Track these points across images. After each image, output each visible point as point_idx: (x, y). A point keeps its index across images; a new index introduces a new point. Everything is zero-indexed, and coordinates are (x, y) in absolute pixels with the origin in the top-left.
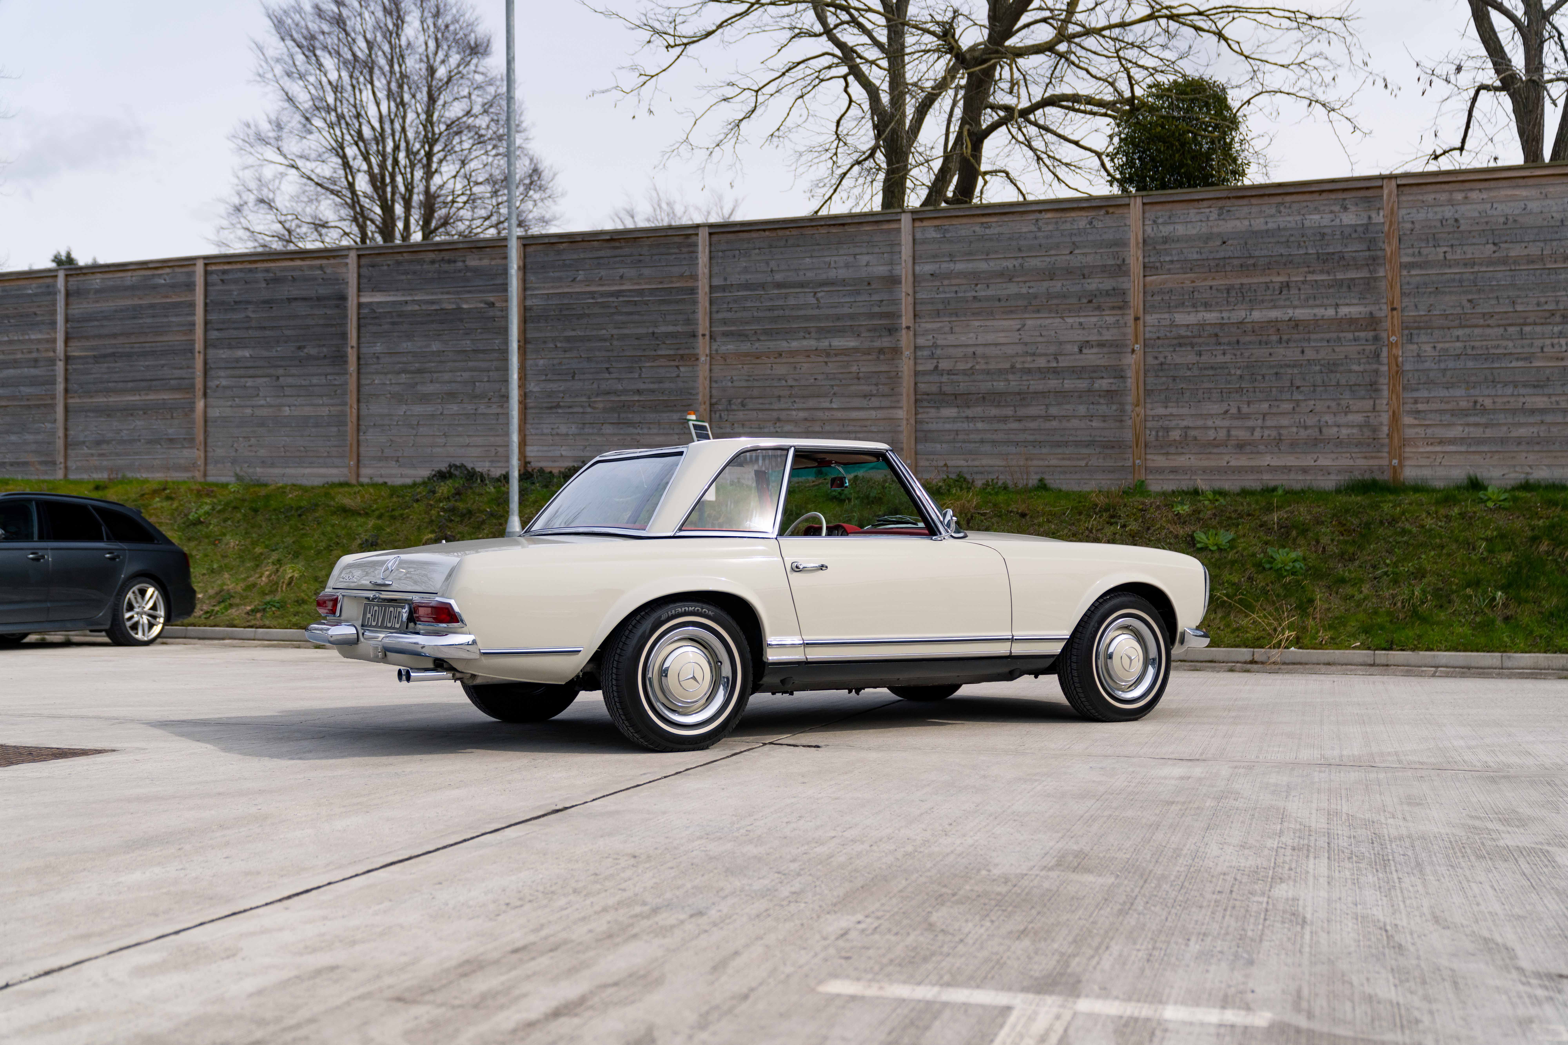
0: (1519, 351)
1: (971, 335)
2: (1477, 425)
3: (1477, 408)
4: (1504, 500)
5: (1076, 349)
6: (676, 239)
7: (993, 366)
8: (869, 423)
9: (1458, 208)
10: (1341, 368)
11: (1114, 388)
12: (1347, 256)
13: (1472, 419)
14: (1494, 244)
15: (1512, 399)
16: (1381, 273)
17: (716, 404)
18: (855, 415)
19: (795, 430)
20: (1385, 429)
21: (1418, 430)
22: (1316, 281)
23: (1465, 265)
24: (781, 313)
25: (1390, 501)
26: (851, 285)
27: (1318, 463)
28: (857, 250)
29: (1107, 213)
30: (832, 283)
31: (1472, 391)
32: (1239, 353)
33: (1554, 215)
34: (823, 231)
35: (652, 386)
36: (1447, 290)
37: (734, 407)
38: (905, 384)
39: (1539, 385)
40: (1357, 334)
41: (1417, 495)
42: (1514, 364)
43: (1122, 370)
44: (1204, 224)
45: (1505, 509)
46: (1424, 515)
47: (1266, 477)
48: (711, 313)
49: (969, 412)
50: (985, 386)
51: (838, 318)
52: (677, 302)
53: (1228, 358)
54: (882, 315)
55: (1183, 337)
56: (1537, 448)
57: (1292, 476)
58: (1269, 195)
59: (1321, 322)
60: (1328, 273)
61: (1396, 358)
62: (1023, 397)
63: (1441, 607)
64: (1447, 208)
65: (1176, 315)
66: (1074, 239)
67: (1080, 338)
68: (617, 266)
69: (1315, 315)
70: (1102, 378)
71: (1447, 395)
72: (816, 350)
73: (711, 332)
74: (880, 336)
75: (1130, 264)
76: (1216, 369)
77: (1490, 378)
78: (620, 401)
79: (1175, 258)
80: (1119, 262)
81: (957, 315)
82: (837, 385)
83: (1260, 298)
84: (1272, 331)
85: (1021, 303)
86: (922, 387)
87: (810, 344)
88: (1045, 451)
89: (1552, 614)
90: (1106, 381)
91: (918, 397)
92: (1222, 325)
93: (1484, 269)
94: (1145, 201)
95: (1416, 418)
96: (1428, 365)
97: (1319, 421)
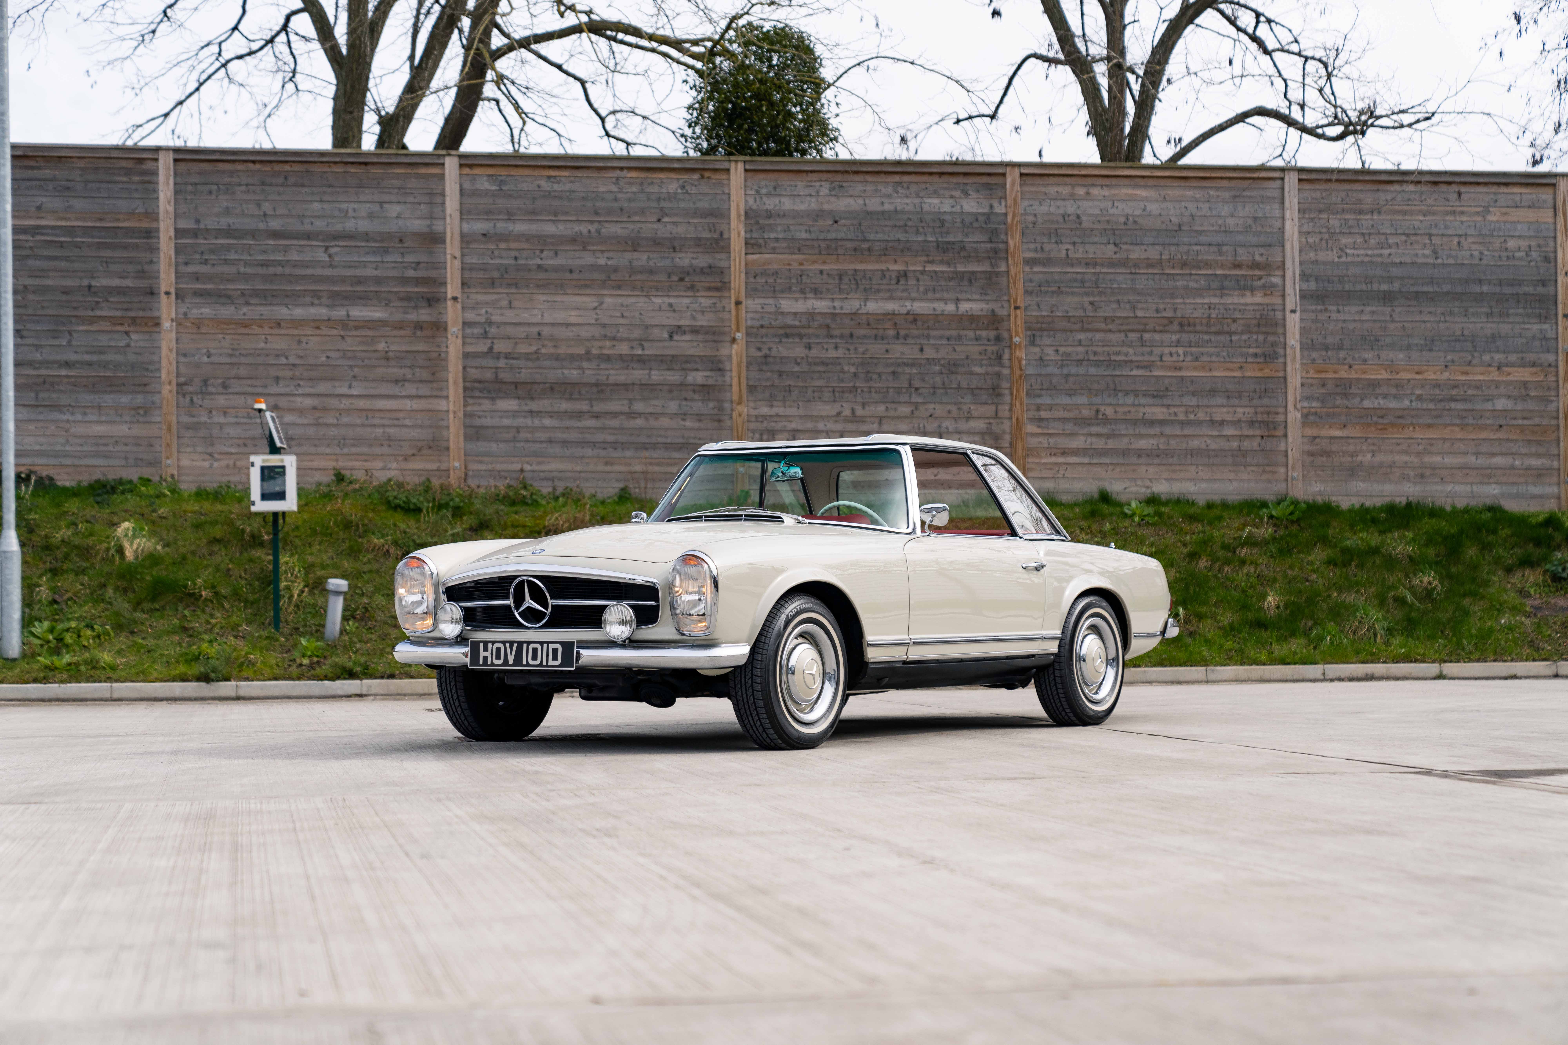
0: (1139, 358)
1: (535, 312)
2: (1099, 435)
3: (1098, 418)
4: (1148, 515)
5: (666, 335)
6: (123, 164)
7: (562, 350)
8: (401, 415)
9: (1080, 203)
10: (963, 370)
11: (710, 382)
12: (967, 246)
13: (1095, 429)
14: (1115, 244)
15: (1133, 409)
16: (1003, 268)
18: (382, 404)
20: (1007, 437)
21: (1040, 439)
22: (935, 272)
23: (1087, 264)
24: (279, 270)
26: (376, 241)
28: (386, 198)
29: (703, 177)
30: (351, 237)
31: (1096, 400)
32: (852, 347)
33: (1173, 219)
34: (339, 169)
35: (87, 358)
36: (1070, 290)
37: (211, 389)
38: (451, 368)
39: (1159, 395)
40: (978, 332)
42: (1135, 372)
43: (720, 362)
44: (813, 200)
45: (1152, 525)
48: (177, 264)
49: (534, 406)
50: (554, 375)
51: (360, 281)
52: (125, 247)
54: (418, 281)
55: (790, 327)
56: (1157, 461)
58: (886, 173)
59: (941, 318)
60: (948, 264)
61: (1019, 361)
62: (601, 389)
64: (1068, 203)
65: (782, 301)
66: (663, 204)
67: (671, 322)
68: (32, 192)
69: (934, 309)
70: (697, 370)
71: (1070, 402)
72: (329, 320)
73: (177, 289)
74: (416, 307)
75: (729, 239)
76: (827, 365)
77: (1112, 386)
78: (39, 376)
79: (781, 236)
80: (716, 236)
81: (517, 286)
82: (358, 366)
83: (876, 287)
84: (888, 325)
85: (597, 276)
86: (474, 373)
87: (321, 312)
88: (628, 454)
89: (1232, 628)
90: (701, 374)
91: (468, 384)
92: (834, 315)
93: (1105, 270)
94: (748, 167)
95: (1038, 427)
96: (1051, 369)
97: (940, 427)
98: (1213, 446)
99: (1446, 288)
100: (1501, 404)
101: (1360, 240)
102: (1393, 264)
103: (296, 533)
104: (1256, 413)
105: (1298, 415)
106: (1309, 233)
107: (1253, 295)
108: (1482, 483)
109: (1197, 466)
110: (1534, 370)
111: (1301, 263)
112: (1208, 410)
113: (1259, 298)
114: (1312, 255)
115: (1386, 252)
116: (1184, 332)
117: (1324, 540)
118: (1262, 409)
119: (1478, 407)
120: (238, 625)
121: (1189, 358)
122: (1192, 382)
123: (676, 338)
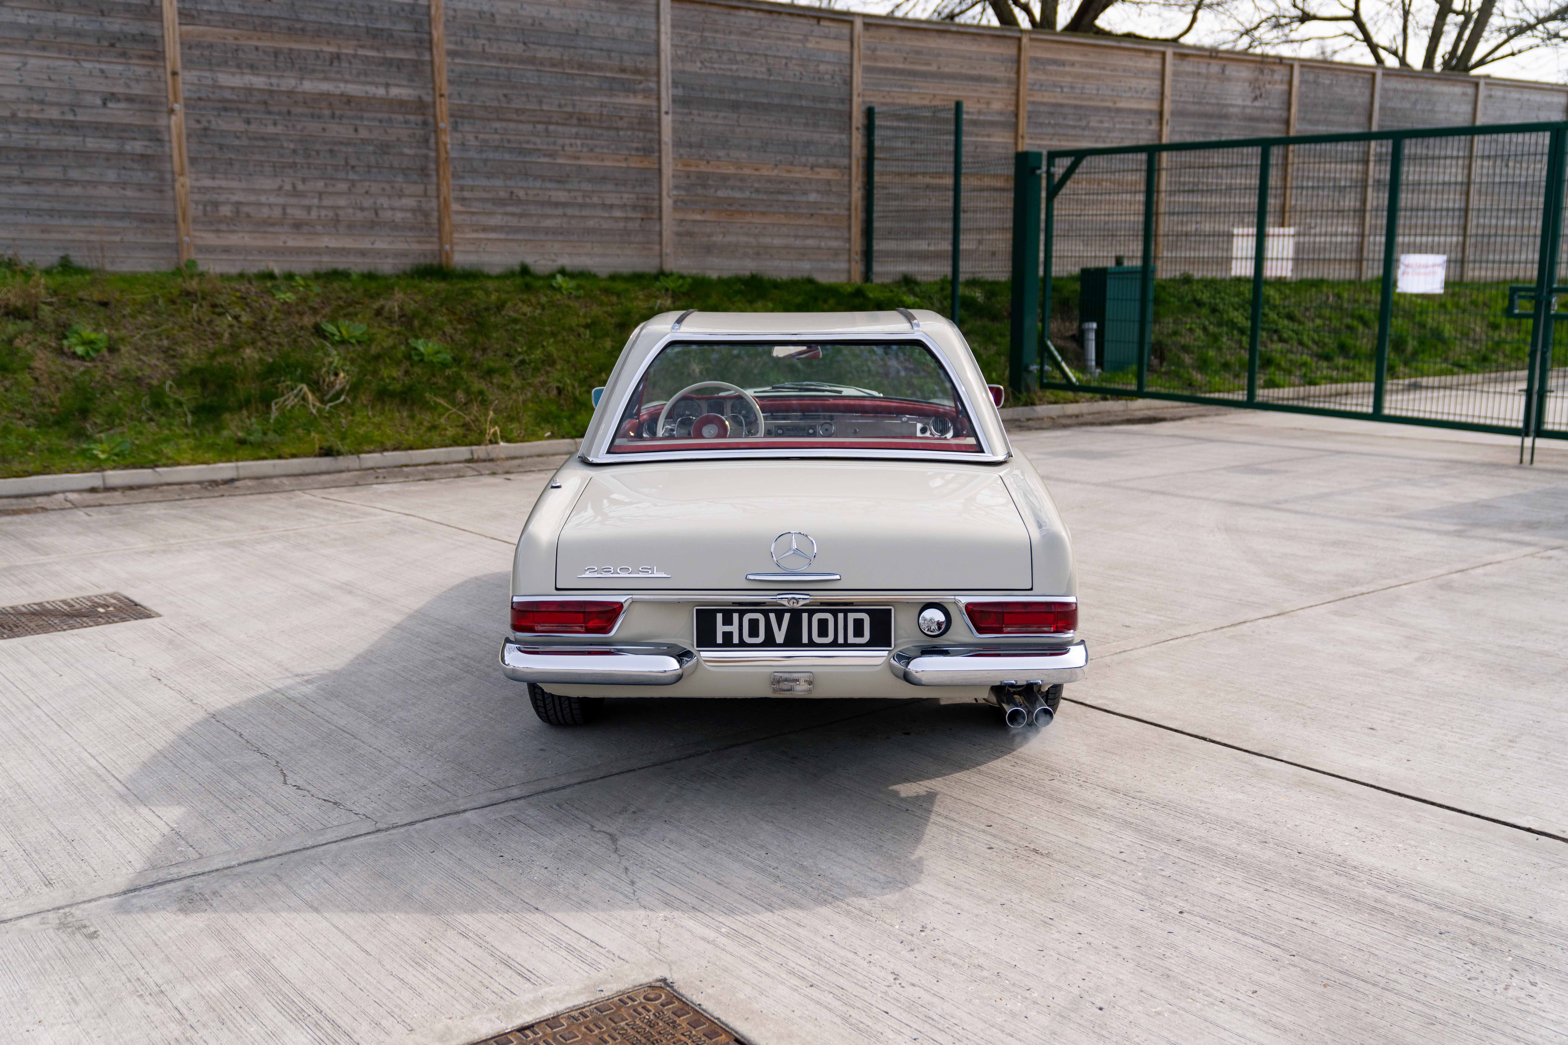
0: (545, 147)
2: (513, 214)
3: (512, 199)
5: (99, 102)
10: (394, 151)
11: (149, 152)
12: (395, 34)
13: (510, 209)
14: (525, 43)
15: (541, 192)
16: (428, 58)
20: (435, 214)
21: (465, 217)
22: (366, 57)
23: (501, 60)
27: (375, 246)
31: (509, 183)
32: (290, 124)
36: (486, 82)
39: (561, 180)
40: (408, 117)
42: (542, 160)
43: (158, 132)
45: (580, 297)
47: (326, 259)
55: (228, 101)
56: (560, 238)
57: (352, 259)
59: (372, 101)
60: (378, 50)
61: (445, 144)
62: (30, 154)
65: (219, 75)
67: (103, 88)
69: (367, 93)
70: (134, 139)
71: (488, 184)
75: (161, 7)
76: (267, 140)
77: (523, 171)
79: (214, 8)
83: (310, 67)
84: (324, 104)
85: (17, 34)
88: (66, 222)
90: (139, 143)
92: (271, 92)
93: (516, 66)
95: (462, 205)
96: (472, 154)
97: (375, 203)
98: (606, 225)
99: (777, 101)
100: (813, 197)
101: (715, 55)
102: (739, 78)
104: (638, 199)
105: (672, 201)
106: (678, 46)
107: (635, 97)
108: (799, 260)
110: (836, 170)
111: (673, 72)
112: (601, 195)
113: (639, 100)
114: (680, 66)
115: (735, 67)
116: (582, 126)
118: (642, 196)
119: (797, 199)
122: (588, 170)
123: (110, 105)
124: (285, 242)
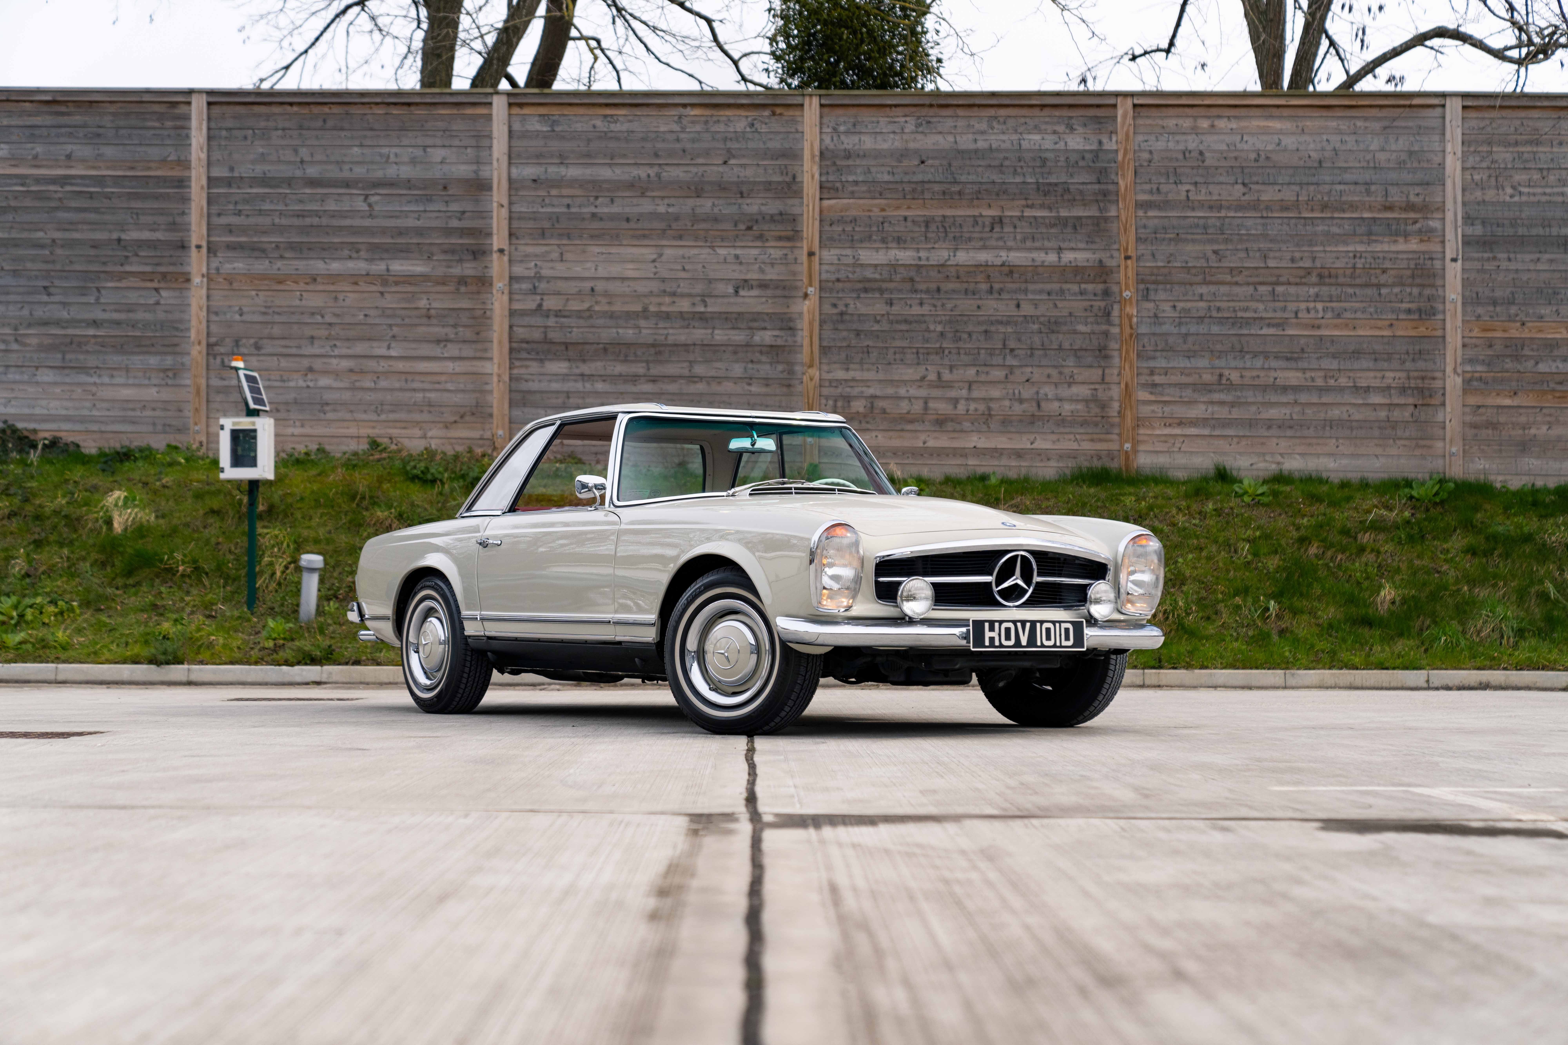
0: (1271, 315)
1: (588, 265)
2: (1222, 403)
3: (1221, 383)
4: (1262, 494)
5: (731, 290)
6: (156, 108)
7: (617, 307)
8: (443, 378)
9: (1203, 138)
10: (1065, 328)
11: (779, 342)
12: (1072, 187)
13: (1216, 397)
14: (1244, 184)
15: (1262, 374)
16: (1113, 213)
17: (216, 344)
18: (423, 366)
19: (336, 384)
20: (1116, 405)
21: (1154, 407)
22: (1035, 218)
23: (1211, 208)
24: (315, 221)
25: (1130, 494)
26: (419, 189)
27: (1035, 446)
28: (429, 141)
29: (774, 114)
30: (392, 184)
31: (1217, 363)
32: (939, 303)
33: (1312, 154)
34: (380, 111)
35: (116, 316)
36: (1189, 237)
37: (243, 350)
38: (496, 327)
39: (1293, 357)
40: (1083, 286)
41: (1160, 487)
42: (1265, 331)
43: (791, 320)
44: (897, 137)
45: (1263, 505)
46: (1174, 511)
47: (972, 462)
48: (209, 215)
49: (585, 368)
50: (607, 334)
51: (401, 232)
52: (157, 197)
53: (926, 309)
54: (464, 232)
55: (869, 280)
56: (1289, 433)
57: (1004, 461)
58: (980, 106)
59: (1040, 270)
60: (1050, 209)
61: (1130, 318)
62: (658, 350)
63: (1208, 618)
64: (1190, 138)
65: (860, 252)
66: (729, 145)
67: (736, 275)
68: (62, 140)
69: (1033, 260)
70: (765, 329)
71: (1189, 365)
72: (368, 275)
73: (209, 242)
74: (460, 261)
75: (802, 182)
76: (910, 323)
77: (1238, 347)
78: (65, 335)
79: (860, 179)
80: (788, 179)
81: (569, 237)
82: (397, 325)
83: (967, 235)
84: (980, 278)
85: (657, 225)
86: (520, 332)
87: (358, 266)
89: (1331, 626)
90: (769, 333)
91: (514, 345)
92: (919, 267)
94: (823, 102)
95: (1151, 393)
96: (1167, 328)
97: (1037, 393)
98: (1357, 416)
101: (1536, 176)
103: (299, 505)
104: (1409, 378)
105: (1459, 380)
106: (1474, 168)
107: (1406, 241)
109: (1337, 439)
111: (1464, 204)
112: (1351, 374)
113: (1413, 245)
114: (1478, 194)
116: (1324, 284)
117: (1468, 526)
118: (1416, 374)
120: (212, 604)
121: (1329, 315)
122: (1333, 341)
123: (742, 293)
124: (924, 443)
